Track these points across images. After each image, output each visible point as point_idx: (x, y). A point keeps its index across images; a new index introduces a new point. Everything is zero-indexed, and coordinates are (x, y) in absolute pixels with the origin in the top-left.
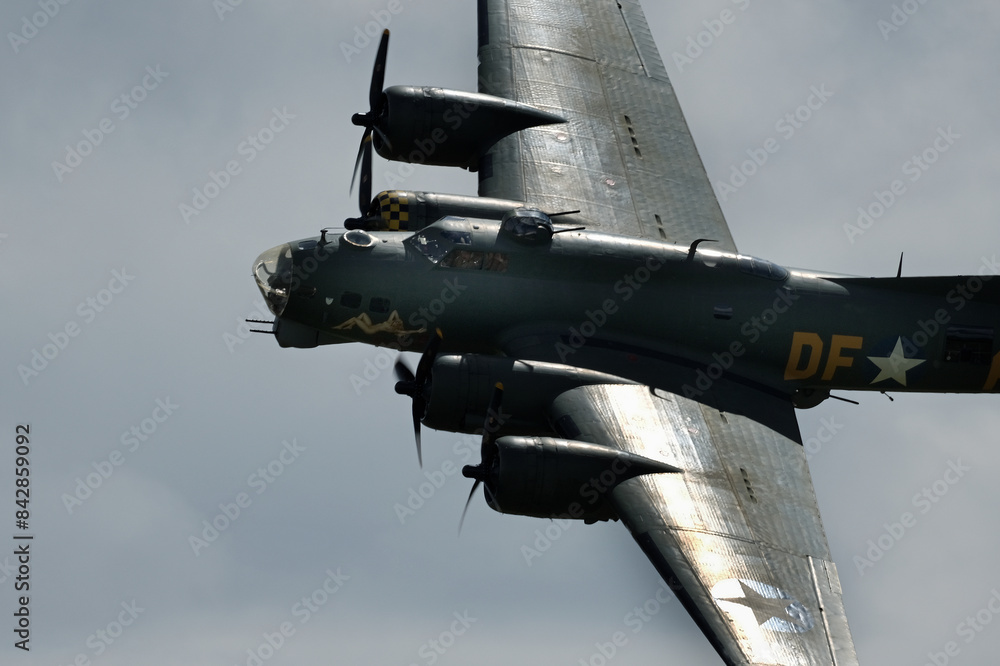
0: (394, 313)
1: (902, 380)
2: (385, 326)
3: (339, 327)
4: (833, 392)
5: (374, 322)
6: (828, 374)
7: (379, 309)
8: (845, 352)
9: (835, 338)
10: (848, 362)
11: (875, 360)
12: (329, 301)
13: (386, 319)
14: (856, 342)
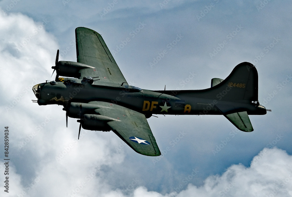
0: (62, 97)
1: (167, 111)
2: (60, 99)
3: (51, 100)
4: (153, 115)
5: (58, 99)
6: (151, 109)
7: (59, 96)
8: (155, 105)
9: (152, 102)
10: (155, 107)
11: (161, 107)
12: (48, 94)
13: (60, 98)
14: (157, 103)
